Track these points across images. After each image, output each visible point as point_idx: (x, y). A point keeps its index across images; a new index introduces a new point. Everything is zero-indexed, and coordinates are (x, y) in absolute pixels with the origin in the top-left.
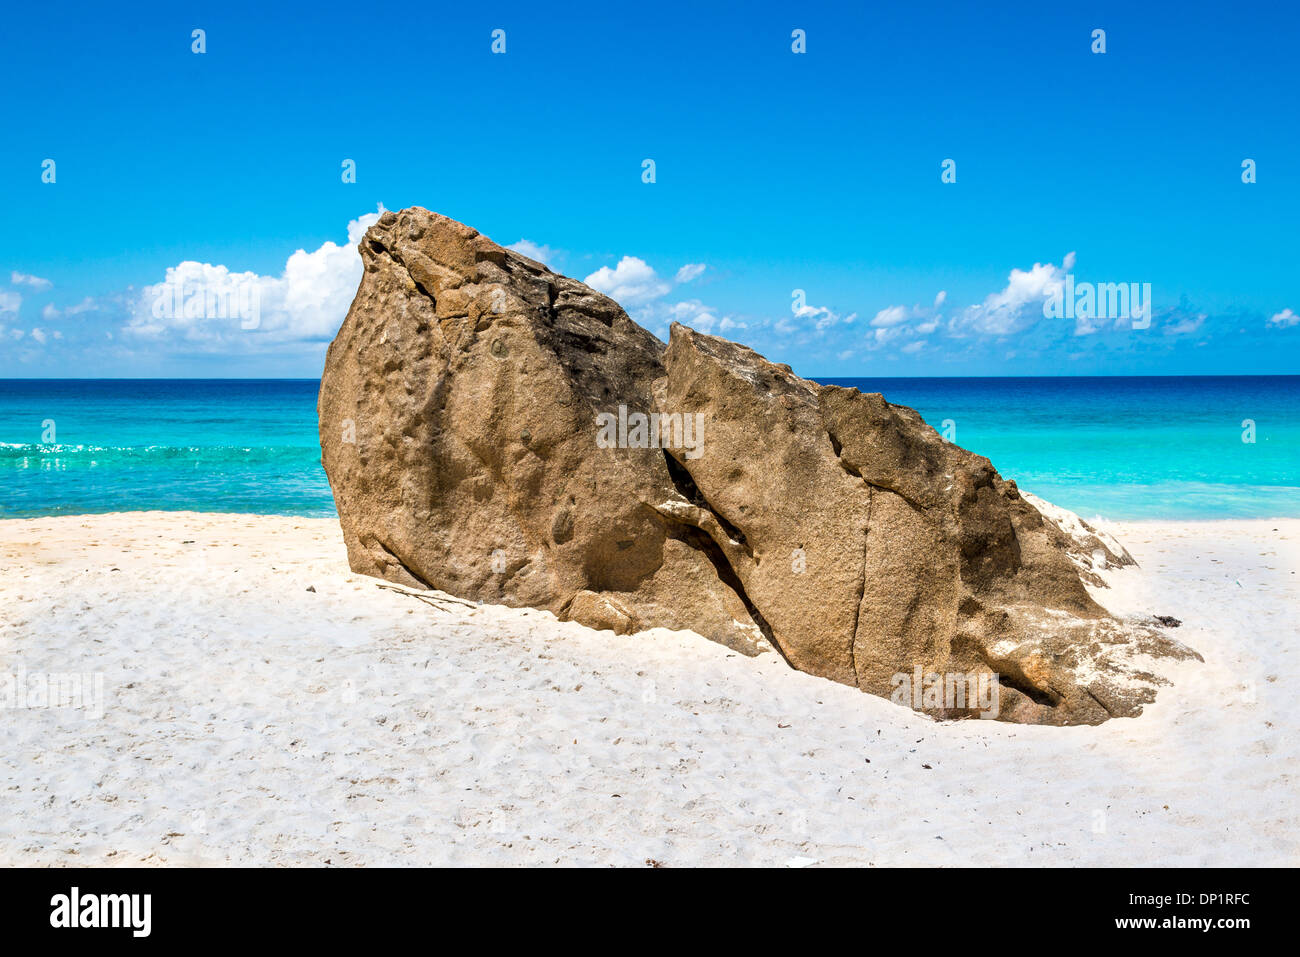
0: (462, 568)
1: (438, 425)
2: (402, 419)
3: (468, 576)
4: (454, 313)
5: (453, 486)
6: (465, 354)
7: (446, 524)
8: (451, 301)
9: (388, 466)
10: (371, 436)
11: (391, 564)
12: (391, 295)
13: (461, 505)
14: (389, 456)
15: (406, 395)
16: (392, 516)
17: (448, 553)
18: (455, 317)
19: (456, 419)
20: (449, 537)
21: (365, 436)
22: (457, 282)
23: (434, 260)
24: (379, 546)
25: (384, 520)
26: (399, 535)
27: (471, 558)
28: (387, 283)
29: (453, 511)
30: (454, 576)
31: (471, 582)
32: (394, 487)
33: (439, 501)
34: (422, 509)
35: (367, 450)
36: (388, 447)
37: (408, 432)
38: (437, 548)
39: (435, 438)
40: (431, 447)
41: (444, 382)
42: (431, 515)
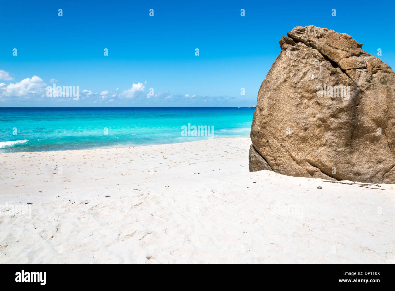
0: (363, 170)
1: (354, 112)
2: (329, 111)
3: (367, 173)
4: (353, 67)
5: (358, 137)
6: (369, 84)
7: (351, 153)
8: (349, 63)
9: (318, 130)
10: (308, 118)
11: (316, 171)
12: (308, 60)
13: (361, 145)
14: (319, 126)
15: (331, 101)
16: (319, 151)
17: (354, 165)
18: (353, 69)
19: (366, 110)
20: (354, 157)
21: (305, 118)
22: (348, 55)
23: (331, 46)
24: (309, 164)
25: (315, 153)
26: (324, 159)
27: (367, 166)
28: (306, 55)
29: (357, 147)
30: (359, 174)
31: (369, 176)
32: (320, 139)
33: (349, 144)
34: (340, 148)
35: (307, 124)
36: (320, 122)
37: (333, 116)
38: (348, 163)
39: (354, 118)
40: (352, 122)
41: (358, 95)
42: (345, 150)
